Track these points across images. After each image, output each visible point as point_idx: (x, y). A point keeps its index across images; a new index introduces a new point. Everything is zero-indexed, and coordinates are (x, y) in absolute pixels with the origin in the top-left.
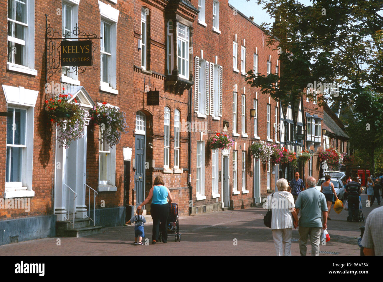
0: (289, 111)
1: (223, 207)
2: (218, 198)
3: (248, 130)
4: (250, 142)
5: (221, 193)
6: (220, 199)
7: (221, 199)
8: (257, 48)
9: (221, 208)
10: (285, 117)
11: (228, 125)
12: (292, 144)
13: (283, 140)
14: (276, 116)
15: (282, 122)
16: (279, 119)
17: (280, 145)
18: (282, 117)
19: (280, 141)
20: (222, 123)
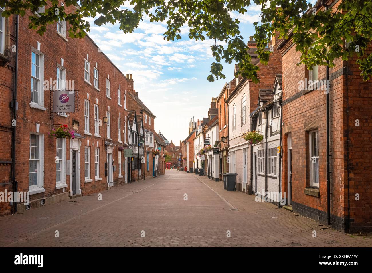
0: (134, 125)
1: (72, 195)
2: (65, 188)
3: (101, 132)
4: (103, 141)
5: (69, 184)
6: (67, 189)
7: (69, 188)
8: (109, 75)
9: (69, 196)
10: (131, 128)
11: (79, 124)
12: (136, 146)
13: (130, 143)
14: (125, 127)
15: (129, 131)
16: (128, 129)
17: (128, 146)
18: (130, 128)
19: (128, 143)
20: (71, 121)
